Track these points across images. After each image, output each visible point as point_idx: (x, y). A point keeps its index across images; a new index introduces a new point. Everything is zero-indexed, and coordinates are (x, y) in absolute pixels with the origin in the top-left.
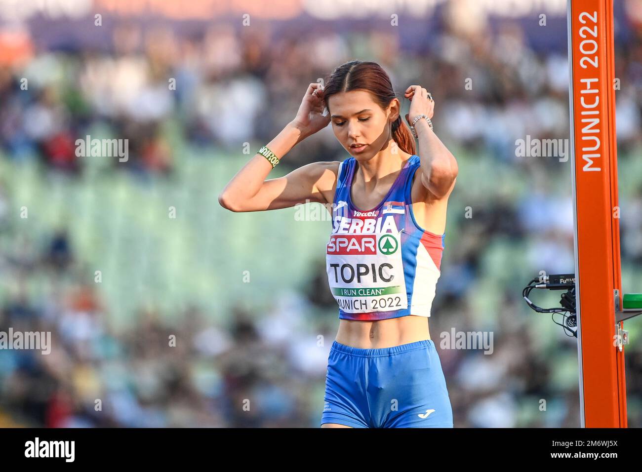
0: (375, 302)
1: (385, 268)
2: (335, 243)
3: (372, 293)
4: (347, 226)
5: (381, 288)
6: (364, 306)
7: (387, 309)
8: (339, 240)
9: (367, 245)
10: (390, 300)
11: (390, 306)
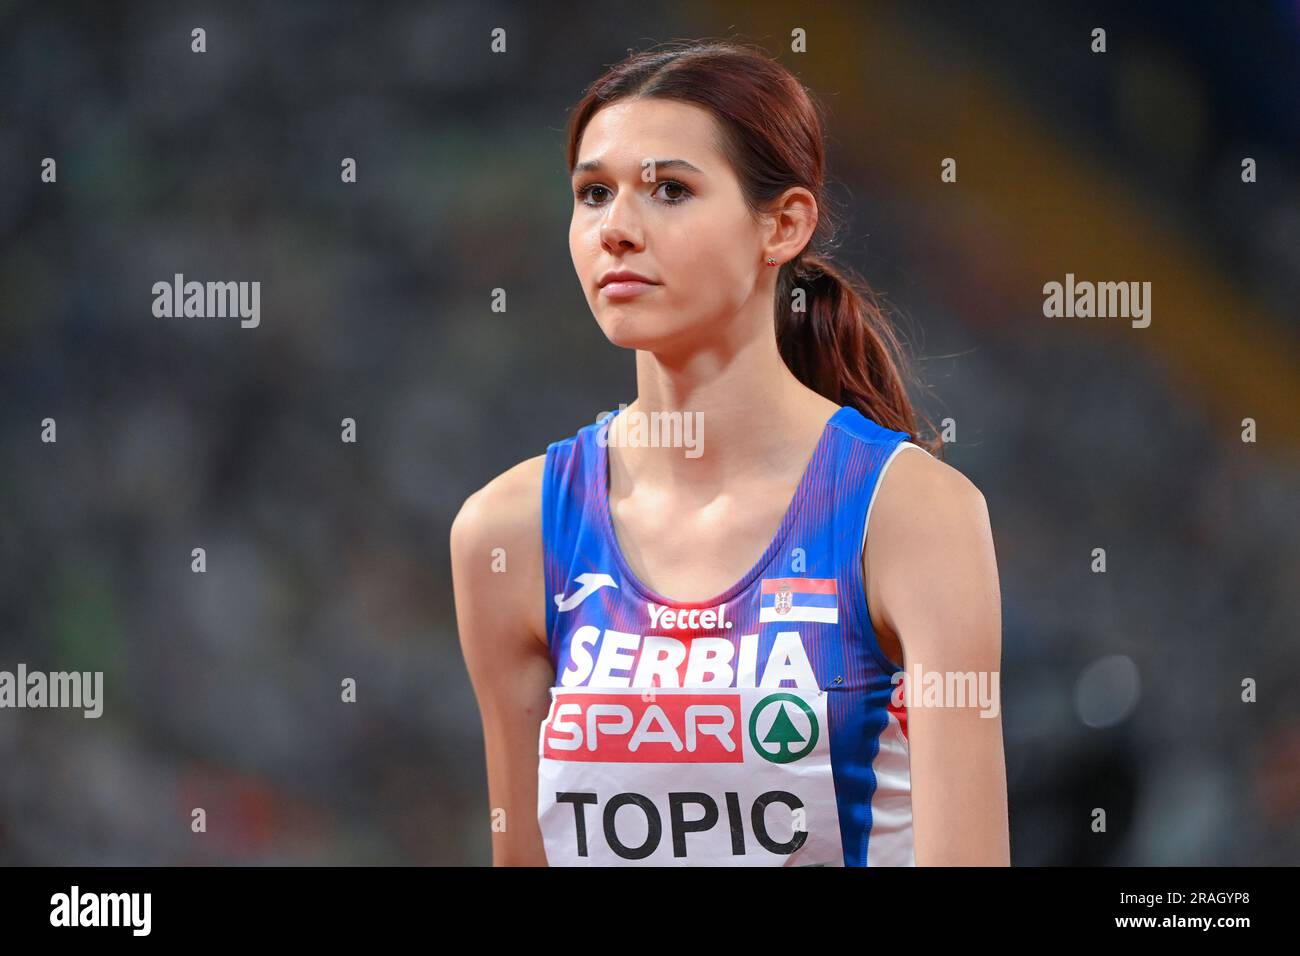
9: (706, 729)
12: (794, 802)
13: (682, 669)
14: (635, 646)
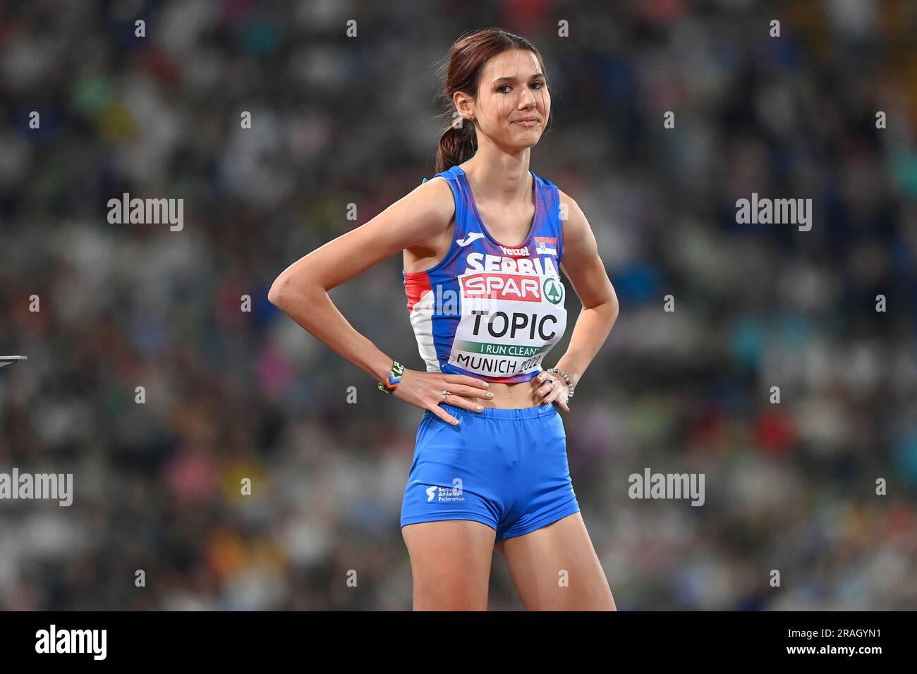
2: (485, 283)
3: (525, 353)
5: (537, 347)
6: (511, 370)
7: (528, 371)
8: (489, 279)
9: (529, 289)
10: (533, 360)
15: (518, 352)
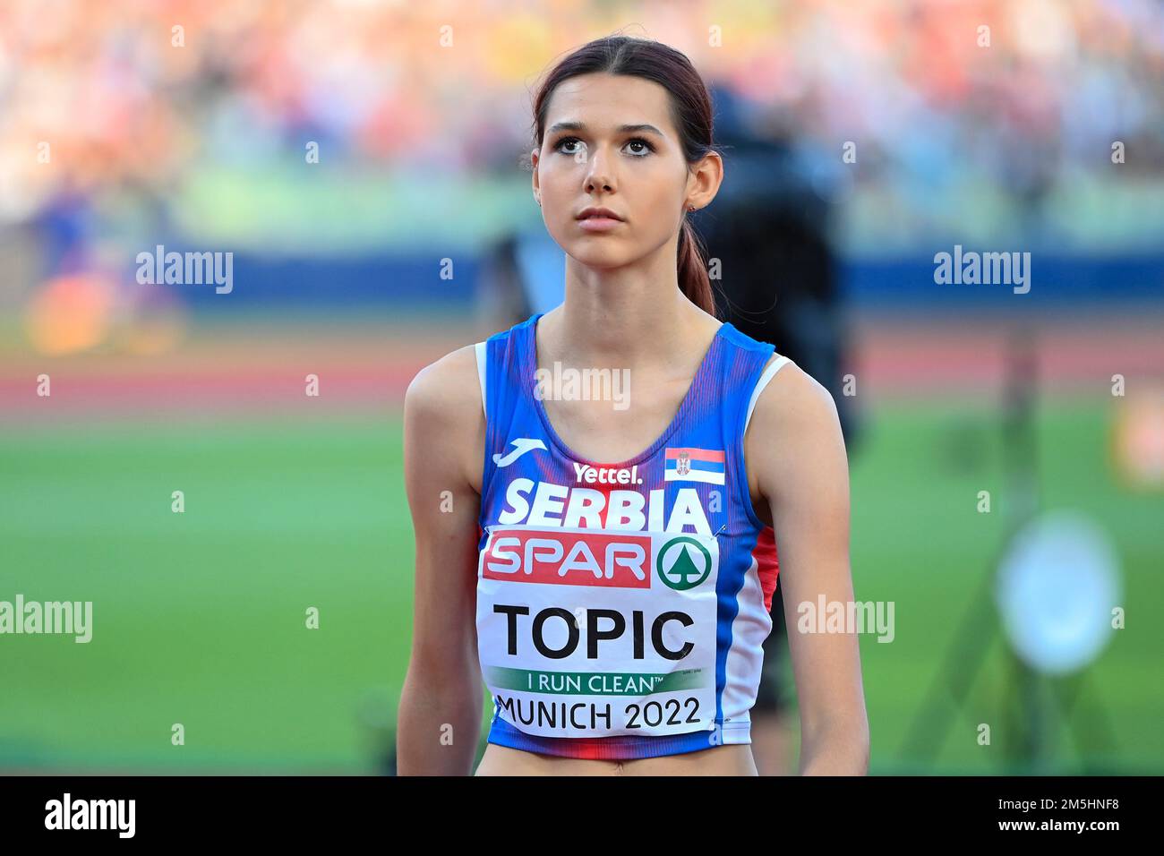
0: (633, 711)
1: (672, 626)
2: (520, 551)
3: (628, 687)
4: (557, 507)
5: (654, 675)
6: (601, 722)
7: (664, 730)
8: (532, 543)
9: (622, 562)
10: (673, 706)
11: (670, 722)
12: (687, 620)
13: (604, 514)
14: (564, 495)
15: (610, 685)
